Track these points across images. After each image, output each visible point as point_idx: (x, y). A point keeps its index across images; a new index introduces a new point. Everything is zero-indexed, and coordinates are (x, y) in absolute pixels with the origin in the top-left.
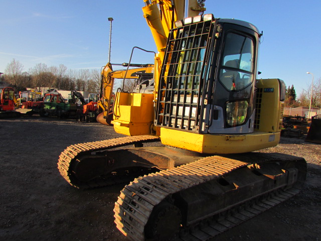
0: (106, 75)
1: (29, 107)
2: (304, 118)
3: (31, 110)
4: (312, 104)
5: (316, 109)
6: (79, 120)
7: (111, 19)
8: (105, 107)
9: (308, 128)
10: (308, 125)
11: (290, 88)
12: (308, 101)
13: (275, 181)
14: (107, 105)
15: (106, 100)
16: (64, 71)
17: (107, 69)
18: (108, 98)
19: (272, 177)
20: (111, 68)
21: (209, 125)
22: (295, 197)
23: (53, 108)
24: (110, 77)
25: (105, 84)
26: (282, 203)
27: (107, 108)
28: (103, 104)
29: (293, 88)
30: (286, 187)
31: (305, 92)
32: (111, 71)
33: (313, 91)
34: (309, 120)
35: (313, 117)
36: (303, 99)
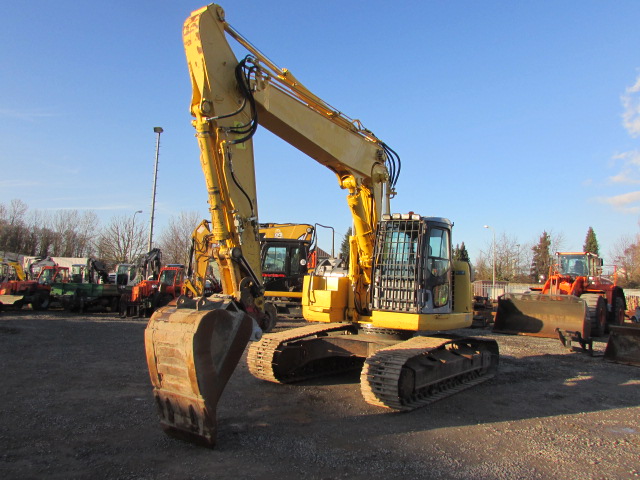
0: (201, 239)
1: (14, 292)
2: (486, 299)
3: (21, 297)
4: (496, 274)
5: (502, 283)
6: (125, 313)
7: (158, 130)
8: (197, 289)
9: (494, 313)
10: (492, 309)
11: (460, 248)
12: (489, 270)
13: (472, 361)
14: (200, 287)
15: (200, 279)
16: (21, 213)
17: (202, 230)
18: (203, 275)
19: (469, 356)
20: (207, 227)
21: (423, 306)
22: (491, 380)
23: (69, 293)
24: (207, 242)
25: (198, 253)
26: (481, 384)
27: (201, 292)
28: (193, 286)
29: (464, 247)
30: (481, 369)
31: (483, 255)
32: (208, 233)
33: (496, 253)
34: (494, 302)
35: (499, 298)
36: (482, 267)
